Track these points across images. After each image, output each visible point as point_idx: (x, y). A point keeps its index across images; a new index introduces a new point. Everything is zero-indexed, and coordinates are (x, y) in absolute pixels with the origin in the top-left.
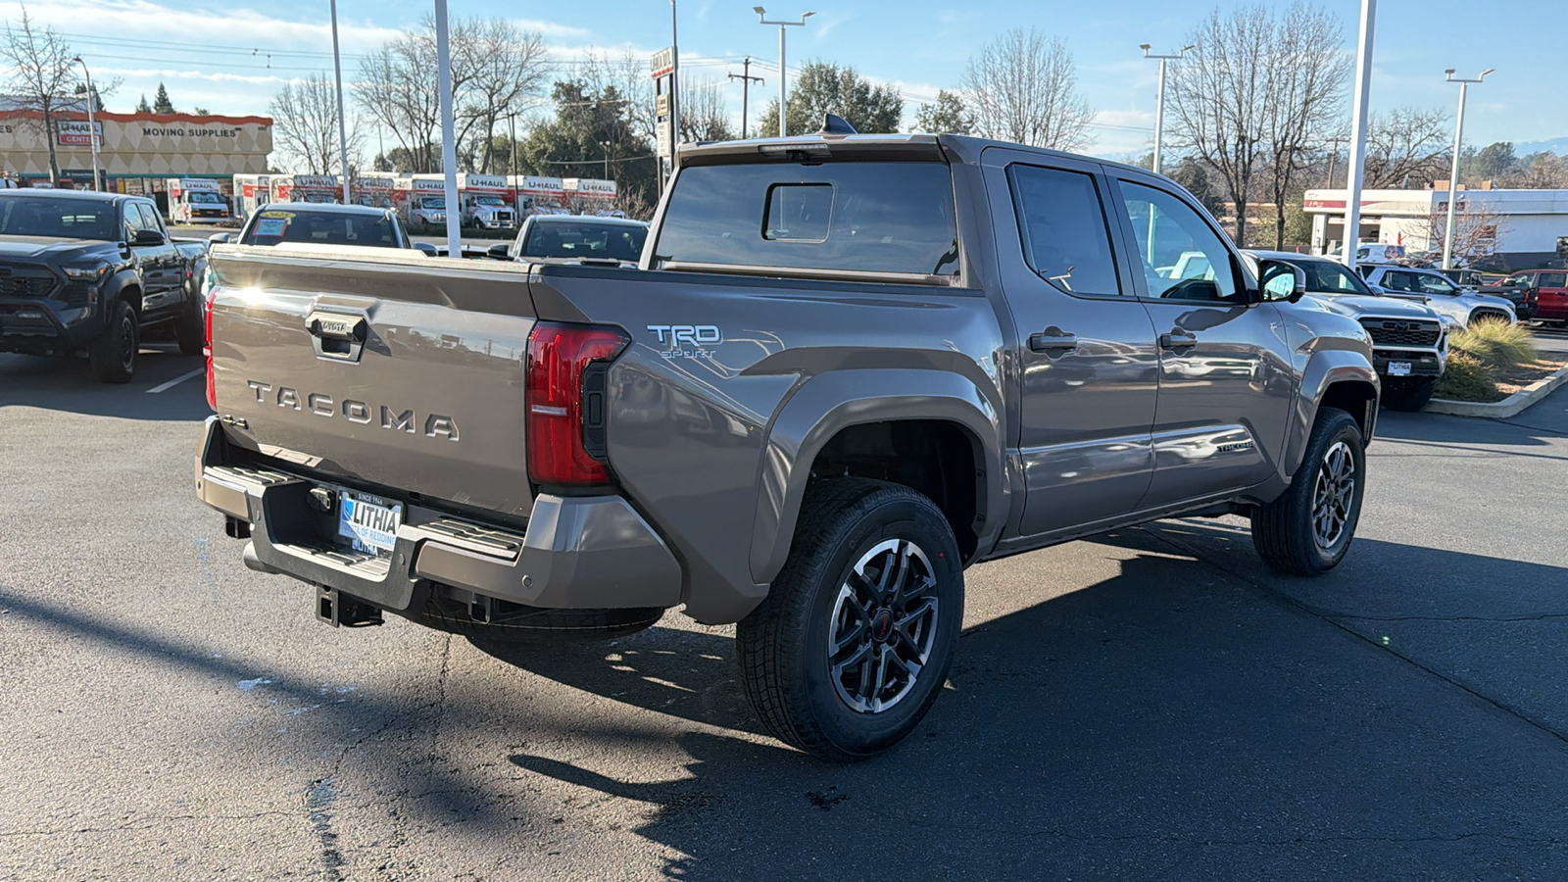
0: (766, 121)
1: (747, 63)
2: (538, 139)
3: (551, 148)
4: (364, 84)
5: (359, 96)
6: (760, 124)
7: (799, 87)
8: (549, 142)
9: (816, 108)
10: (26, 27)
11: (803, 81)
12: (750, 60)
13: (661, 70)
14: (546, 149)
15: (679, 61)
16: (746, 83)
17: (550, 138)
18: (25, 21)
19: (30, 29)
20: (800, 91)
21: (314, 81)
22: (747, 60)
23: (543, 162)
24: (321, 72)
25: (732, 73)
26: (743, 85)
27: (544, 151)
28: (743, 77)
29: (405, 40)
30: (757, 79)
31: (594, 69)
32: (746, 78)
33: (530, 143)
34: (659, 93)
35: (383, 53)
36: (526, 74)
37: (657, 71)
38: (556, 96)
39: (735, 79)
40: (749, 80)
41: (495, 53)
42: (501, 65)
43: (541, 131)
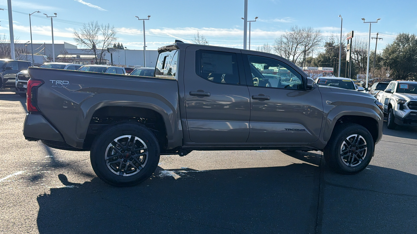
0: (384, 50)
1: (377, 34)
2: (319, 57)
3: (322, 60)
4: (275, 46)
5: (274, 49)
6: (382, 51)
7: (396, 40)
8: (322, 58)
9: (401, 46)
10: (198, 35)
11: (397, 39)
12: (378, 33)
13: (349, 37)
14: (321, 60)
15: (354, 35)
16: (377, 40)
17: (322, 57)
18: (198, 34)
19: (199, 36)
20: (396, 42)
21: (265, 45)
22: (377, 33)
23: (320, 63)
24: (267, 43)
25: (373, 37)
26: (376, 40)
27: (320, 61)
28: (376, 38)
29: (286, 34)
30: (381, 39)
31: (333, 38)
32: (377, 38)
33: (317, 59)
34: (348, 44)
35: (281, 38)
36: (315, 41)
37: (348, 38)
38: (325, 46)
39: (373, 39)
40: (378, 39)
41: (308, 36)
42: (309, 39)
43: (321, 55)
